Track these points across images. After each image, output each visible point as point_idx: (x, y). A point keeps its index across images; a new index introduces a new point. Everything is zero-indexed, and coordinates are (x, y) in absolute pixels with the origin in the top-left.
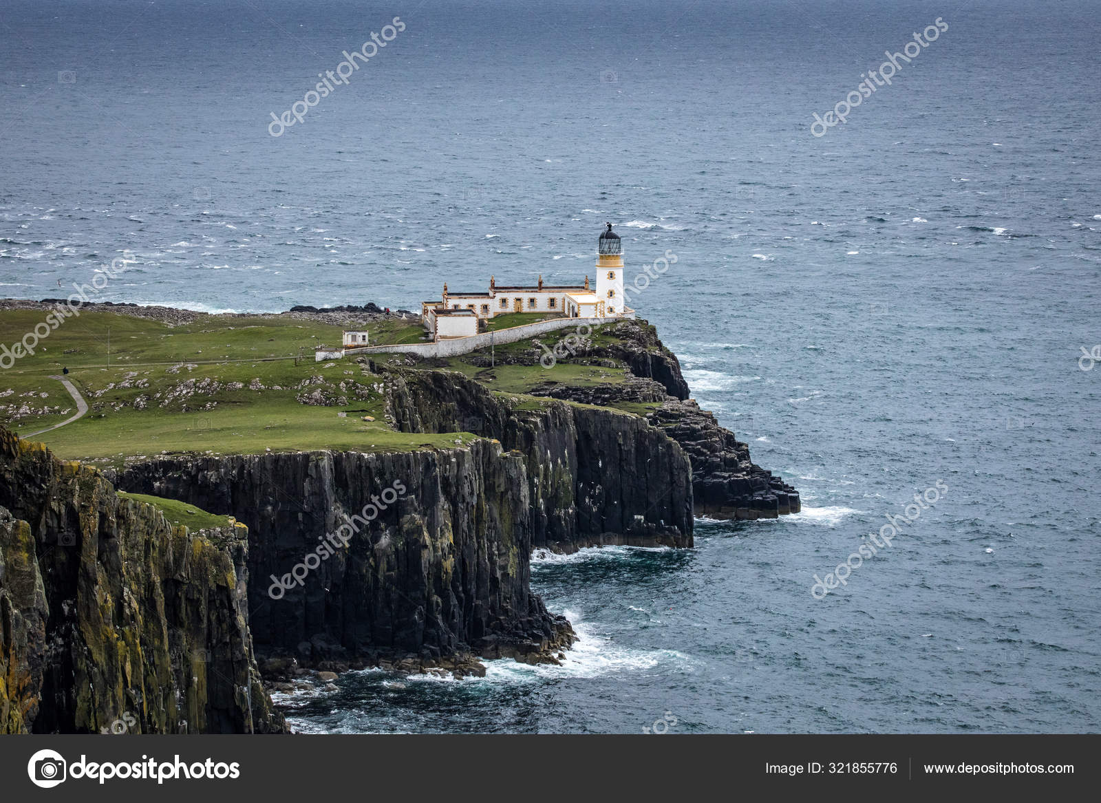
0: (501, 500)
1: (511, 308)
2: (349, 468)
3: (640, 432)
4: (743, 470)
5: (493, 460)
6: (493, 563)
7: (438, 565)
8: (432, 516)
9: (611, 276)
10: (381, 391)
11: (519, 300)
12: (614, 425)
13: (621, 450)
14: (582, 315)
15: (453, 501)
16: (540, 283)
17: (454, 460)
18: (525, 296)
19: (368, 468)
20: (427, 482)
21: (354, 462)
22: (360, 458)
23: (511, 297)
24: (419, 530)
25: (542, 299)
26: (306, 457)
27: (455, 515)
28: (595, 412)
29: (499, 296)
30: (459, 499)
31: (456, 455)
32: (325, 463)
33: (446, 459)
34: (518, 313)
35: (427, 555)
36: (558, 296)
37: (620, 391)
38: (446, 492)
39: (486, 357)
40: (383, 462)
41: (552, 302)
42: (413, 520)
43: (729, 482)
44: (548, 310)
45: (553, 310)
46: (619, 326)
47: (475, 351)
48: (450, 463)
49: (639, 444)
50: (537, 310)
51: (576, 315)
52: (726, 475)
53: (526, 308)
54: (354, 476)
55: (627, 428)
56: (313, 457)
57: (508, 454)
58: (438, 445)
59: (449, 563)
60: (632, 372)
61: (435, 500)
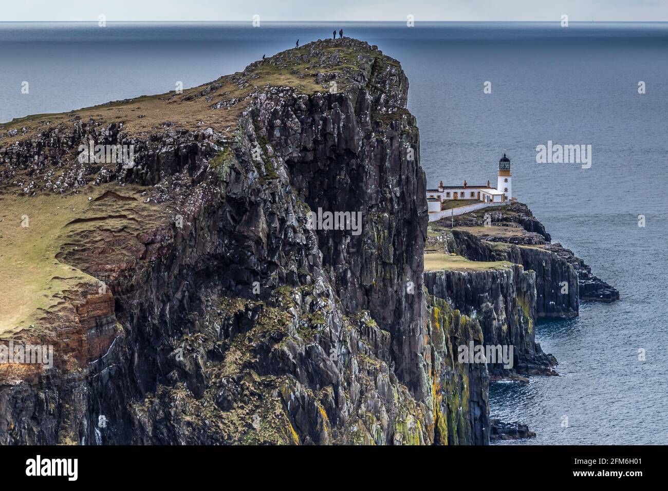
0: (524, 295)
1: (452, 197)
2: (454, 280)
3: (553, 260)
4: (591, 279)
5: (520, 275)
6: (521, 327)
7: (500, 328)
8: (497, 304)
9: (506, 181)
10: (441, 240)
11: (456, 193)
12: (541, 256)
13: (544, 269)
14: (495, 201)
15: (505, 297)
16: (465, 184)
17: (505, 275)
18: (459, 191)
19: (464, 279)
20: (494, 286)
21: (457, 276)
22: (459, 274)
23: (452, 191)
24: (491, 311)
25: (467, 193)
26: (435, 274)
27: (506, 302)
28: (531, 250)
29: (446, 191)
30: (508, 295)
31: (506, 272)
32: (443, 277)
33: (502, 274)
34: (455, 200)
35: (495, 323)
36: (476, 191)
37: (523, 239)
38: (502, 292)
39: (448, 222)
40: (471, 277)
41: (472, 194)
42: (487, 306)
43: (585, 285)
44: (471, 198)
45: (473, 198)
46: (515, 206)
47: (442, 219)
48: (503, 277)
49: (553, 266)
50: (465, 198)
51: (491, 201)
52: (583, 281)
53: (459, 197)
54: (456, 284)
55: (547, 258)
56: (438, 274)
57: (526, 272)
58: (497, 268)
59: (505, 328)
60: (525, 229)
61: (498, 296)
